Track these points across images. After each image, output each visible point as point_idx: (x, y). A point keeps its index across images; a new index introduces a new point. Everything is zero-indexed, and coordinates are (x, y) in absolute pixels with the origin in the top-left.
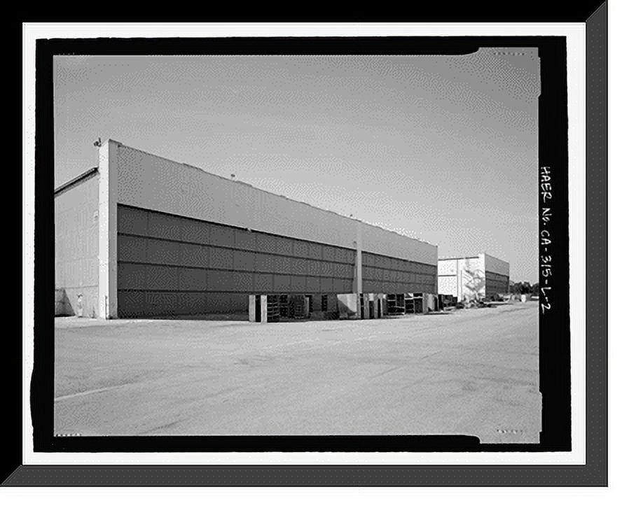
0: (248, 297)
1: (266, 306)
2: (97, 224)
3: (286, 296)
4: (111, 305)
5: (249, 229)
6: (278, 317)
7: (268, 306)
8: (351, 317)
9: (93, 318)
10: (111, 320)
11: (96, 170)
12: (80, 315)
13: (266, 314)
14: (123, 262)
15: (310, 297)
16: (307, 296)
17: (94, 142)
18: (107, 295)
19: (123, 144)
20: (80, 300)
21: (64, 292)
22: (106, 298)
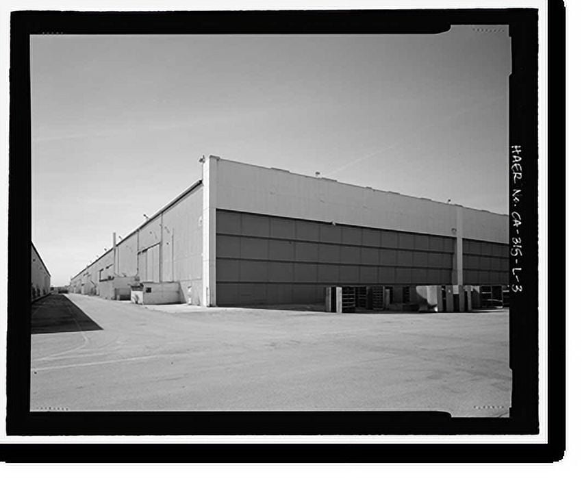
0: (325, 289)
1: (341, 297)
2: (202, 227)
3: (365, 288)
4: (211, 295)
5: (334, 223)
6: (354, 308)
7: (343, 297)
8: (431, 310)
9: (199, 305)
10: (211, 308)
11: (201, 182)
12: (190, 302)
13: (341, 305)
14: (220, 258)
15: (391, 288)
16: (387, 288)
17: (199, 159)
18: (208, 287)
19: (221, 157)
20: (190, 290)
21: (179, 284)
22: (207, 289)
